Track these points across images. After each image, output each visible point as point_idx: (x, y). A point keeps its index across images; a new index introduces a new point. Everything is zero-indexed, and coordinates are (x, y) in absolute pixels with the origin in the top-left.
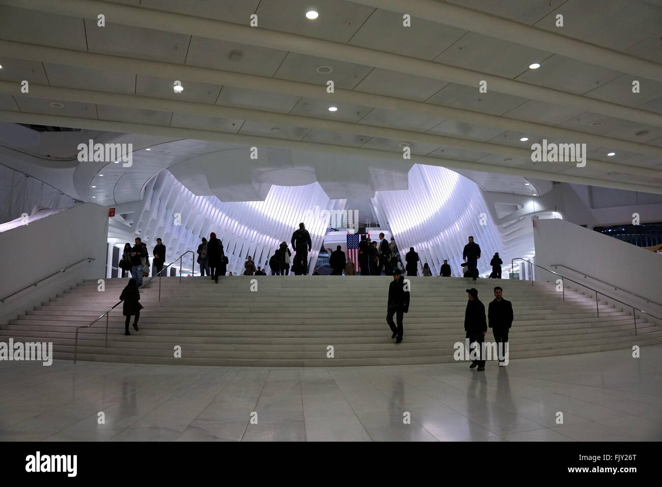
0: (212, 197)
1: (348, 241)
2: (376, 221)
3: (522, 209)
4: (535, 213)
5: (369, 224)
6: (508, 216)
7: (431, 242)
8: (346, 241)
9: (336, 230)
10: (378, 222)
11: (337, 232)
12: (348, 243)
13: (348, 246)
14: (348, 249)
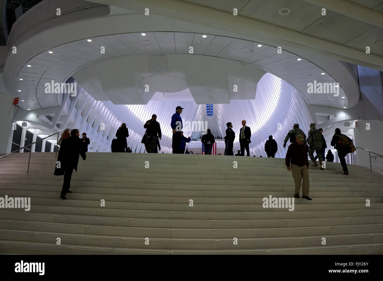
0: (108, 102)
1: (203, 147)
2: (220, 135)
3: (335, 118)
4: (347, 120)
5: (215, 137)
6: (322, 124)
7: (255, 148)
8: (202, 147)
9: (195, 140)
10: (221, 136)
11: (196, 142)
12: (203, 148)
13: (203, 150)
14: (203, 151)
